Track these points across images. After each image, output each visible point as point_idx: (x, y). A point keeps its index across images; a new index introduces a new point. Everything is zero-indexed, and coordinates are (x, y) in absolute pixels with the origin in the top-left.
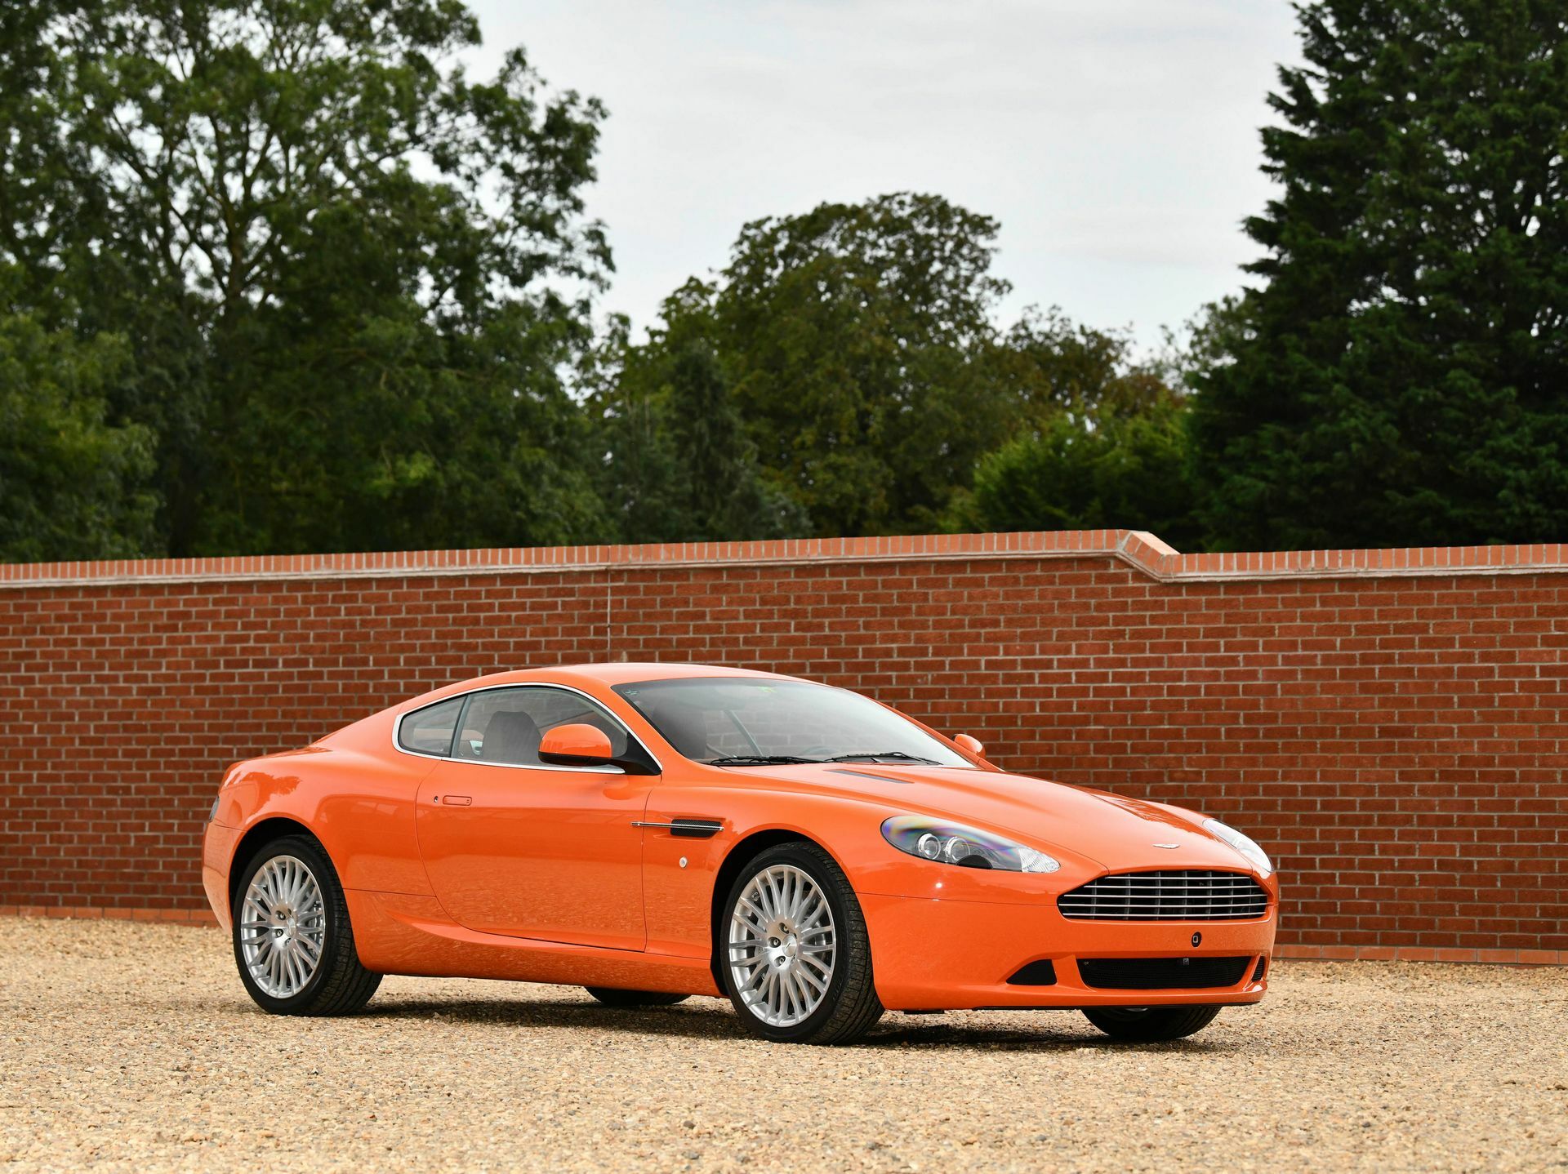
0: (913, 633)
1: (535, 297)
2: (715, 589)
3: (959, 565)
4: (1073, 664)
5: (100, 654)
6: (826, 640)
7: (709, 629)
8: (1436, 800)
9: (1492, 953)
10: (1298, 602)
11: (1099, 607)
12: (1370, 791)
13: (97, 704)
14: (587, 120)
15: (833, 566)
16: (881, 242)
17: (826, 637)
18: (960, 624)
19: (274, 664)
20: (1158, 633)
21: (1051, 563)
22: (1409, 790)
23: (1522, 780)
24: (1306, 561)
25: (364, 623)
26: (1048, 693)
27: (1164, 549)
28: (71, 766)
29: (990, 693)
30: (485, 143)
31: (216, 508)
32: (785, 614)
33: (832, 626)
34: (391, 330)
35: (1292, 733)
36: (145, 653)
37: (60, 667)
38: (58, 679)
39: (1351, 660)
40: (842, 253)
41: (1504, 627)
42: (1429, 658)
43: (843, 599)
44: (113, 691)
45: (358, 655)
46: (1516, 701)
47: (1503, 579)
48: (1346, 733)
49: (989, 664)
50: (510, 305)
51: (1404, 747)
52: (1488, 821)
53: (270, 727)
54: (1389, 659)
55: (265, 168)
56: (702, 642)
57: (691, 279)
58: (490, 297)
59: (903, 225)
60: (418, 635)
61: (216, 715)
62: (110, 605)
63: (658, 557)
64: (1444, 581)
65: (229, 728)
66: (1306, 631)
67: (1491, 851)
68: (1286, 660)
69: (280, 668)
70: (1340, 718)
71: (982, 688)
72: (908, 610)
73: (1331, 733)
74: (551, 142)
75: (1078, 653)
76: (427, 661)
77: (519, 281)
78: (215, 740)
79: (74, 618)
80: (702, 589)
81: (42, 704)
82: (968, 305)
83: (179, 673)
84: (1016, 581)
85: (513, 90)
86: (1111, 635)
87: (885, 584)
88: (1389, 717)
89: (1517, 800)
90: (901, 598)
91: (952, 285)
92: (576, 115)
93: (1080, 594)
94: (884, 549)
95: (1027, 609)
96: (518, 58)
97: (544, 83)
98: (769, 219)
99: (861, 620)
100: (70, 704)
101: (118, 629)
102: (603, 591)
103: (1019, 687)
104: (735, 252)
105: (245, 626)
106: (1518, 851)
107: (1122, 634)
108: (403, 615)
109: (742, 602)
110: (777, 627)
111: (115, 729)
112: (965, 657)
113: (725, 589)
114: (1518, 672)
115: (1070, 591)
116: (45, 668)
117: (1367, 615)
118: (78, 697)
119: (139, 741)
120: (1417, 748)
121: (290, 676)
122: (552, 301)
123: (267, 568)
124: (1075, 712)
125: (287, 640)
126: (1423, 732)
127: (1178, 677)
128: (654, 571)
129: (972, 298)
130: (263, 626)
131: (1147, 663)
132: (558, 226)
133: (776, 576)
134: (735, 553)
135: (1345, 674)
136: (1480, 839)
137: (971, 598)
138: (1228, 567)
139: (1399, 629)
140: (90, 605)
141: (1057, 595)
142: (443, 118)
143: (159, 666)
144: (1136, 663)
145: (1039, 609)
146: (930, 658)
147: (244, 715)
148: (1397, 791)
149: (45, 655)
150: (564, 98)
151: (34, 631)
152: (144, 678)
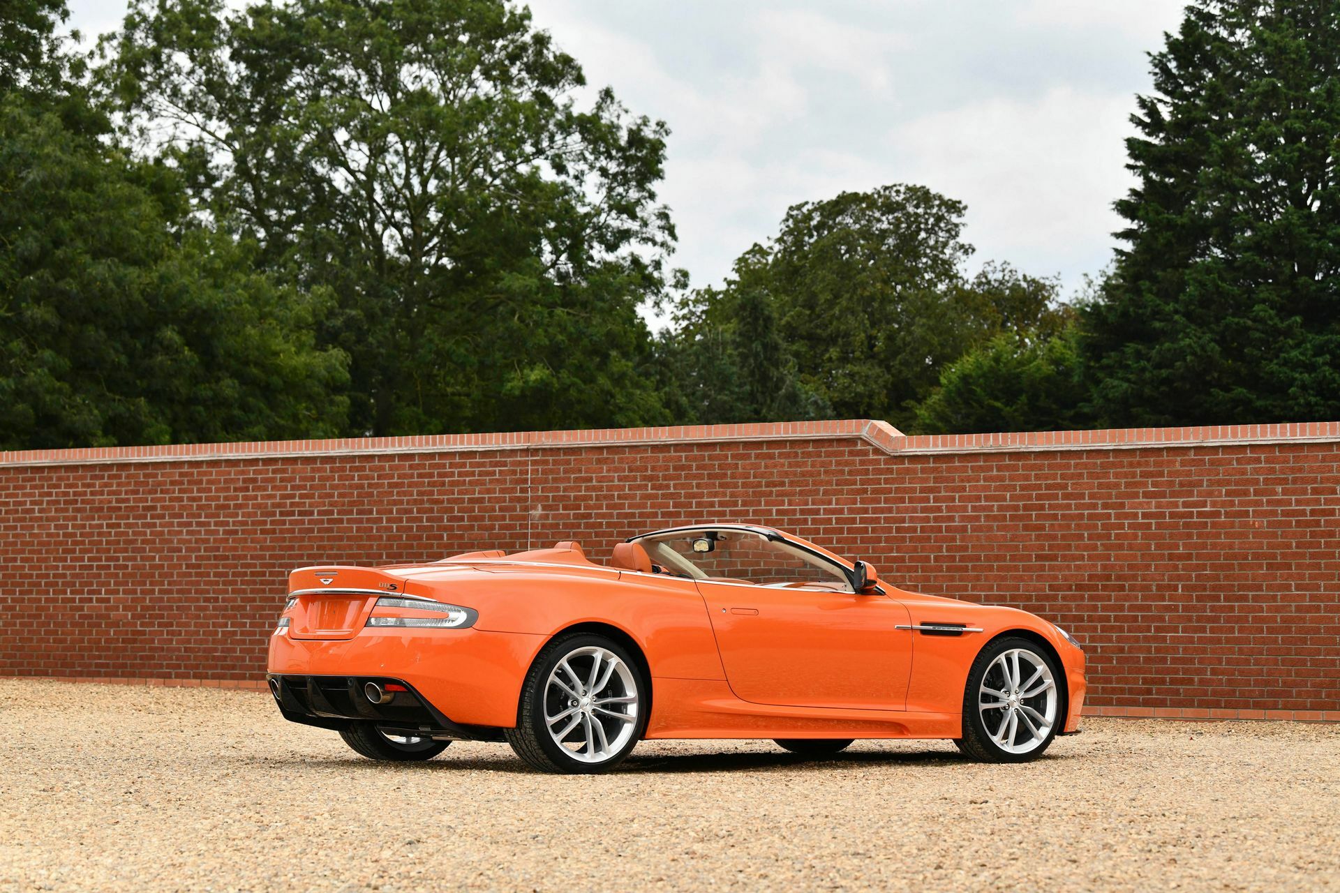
0: (728, 491)
1: (624, 259)
2: (599, 461)
3: (758, 444)
4: (833, 512)
6: (672, 496)
7: (594, 489)
9: (1110, 710)
10: (981, 469)
12: (1029, 598)
14: (656, 137)
15: (676, 446)
16: (884, 218)
17: (671, 494)
18: (759, 484)
19: (312, 513)
20: (890, 491)
21: (818, 442)
23: (1130, 591)
24: (987, 440)
25: (370, 486)
27: (894, 433)
30: (587, 154)
32: (644, 478)
33: (675, 486)
34: (521, 281)
35: (978, 559)
36: (228, 507)
37: (173, 516)
38: (172, 524)
39: (1016, 508)
40: (857, 227)
41: (1118, 486)
42: (1069, 507)
43: (682, 468)
44: (207, 532)
45: (366, 507)
46: (1126, 537)
47: (1117, 452)
48: (1013, 558)
49: (779, 512)
50: (606, 264)
51: (1052, 568)
52: (1107, 619)
54: (1042, 507)
55: (436, 172)
56: (590, 498)
57: (755, 246)
58: (592, 259)
59: (899, 207)
60: (405, 494)
61: (274, 549)
62: (205, 473)
63: (561, 440)
64: (1078, 454)
66: (987, 488)
67: (1109, 640)
68: (974, 509)
69: (316, 517)
70: (1009, 548)
72: (725, 475)
73: (1003, 558)
74: (633, 152)
75: (836, 504)
76: (412, 511)
77: (611, 248)
78: (273, 566)
80: (590, 461)
83: (250, 520)
84: (796, 455)
85: (606, 117)
86: (858, 492)
87: (710, 458)
88: (1042, 548)
89: (1127, 604)
90: (720, 467)
92: (648, 133)
93: (838, 463)
94: (709, 434)
95: (803, 474)
96: (608, 94)
97: (626, 111)
99: (694, 482)
101: (210, 490)
102: (526, 463)
105: (293, 488)
106: (1127, 640)
107: (865, 491)
108: (396, 480)
109: (616, 470)
110: (639, 487)
111: (208, 558)
112: (763, 507)
113: (605, 461)
114: (1126, 516)
115: (831, 462)
117: (1027, 478)
120: (1060, 568)
121: (322, 522)
122: (635, 261)
123: (307, 449)
125: (320, 497)
126: (1064, 558)
127: (903, 520)
128: (559, 449)
130: (304, 488)
131: (882, 511)
132: (638, 210)
133: (639, 452)
134: (612, 437)
135: (1013, 518)
136: (1102, 631)
137: (766, 467)
138: (935, 445)
139: (1048, 487)
141: (823, 464)
143: (237, 516)
144: (875, 511)
145: (811, 474)
146: (739, 508)
150: (640, 121)
152: (227, 524)
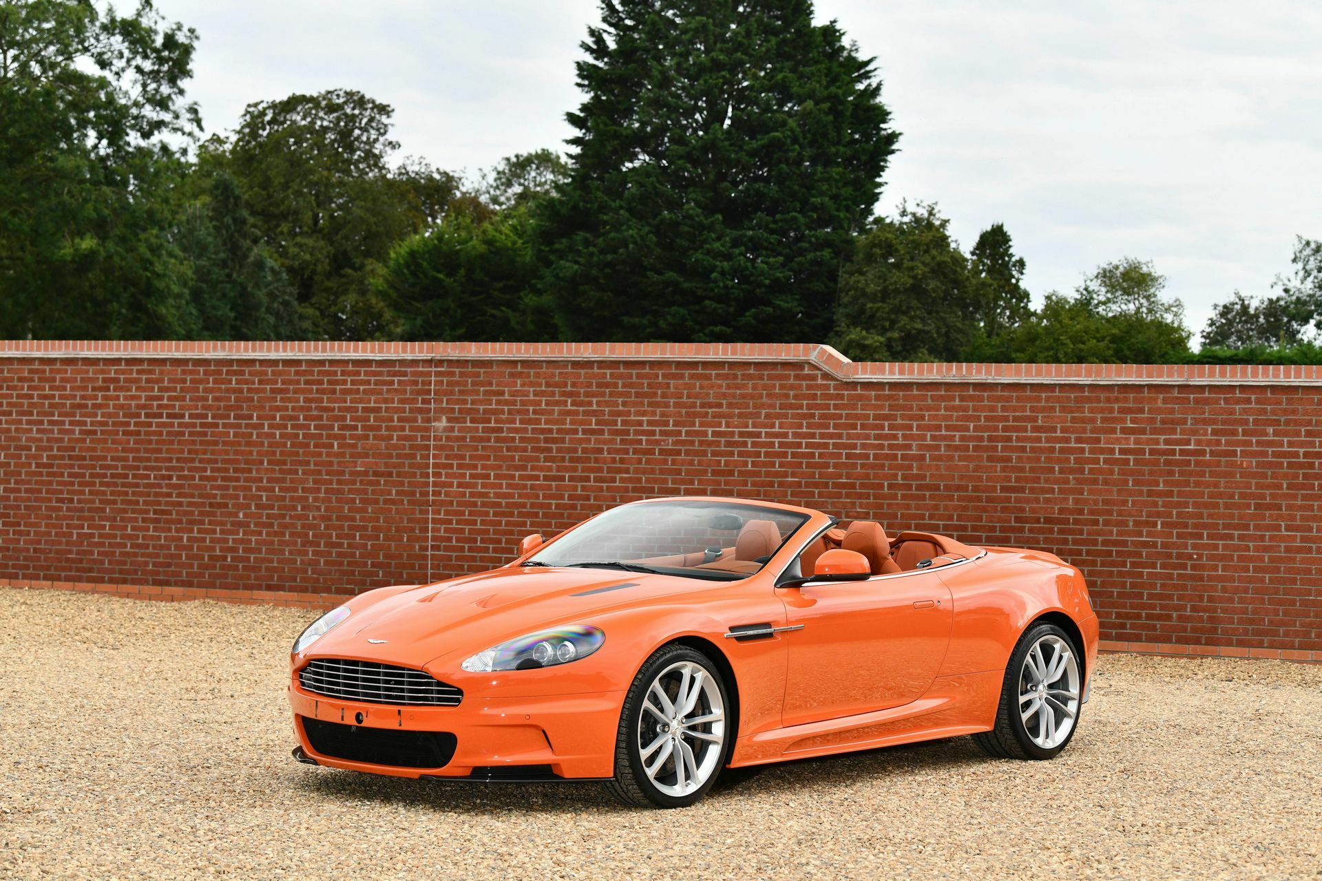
0: (658, 410)
2: (512, 375)
3: (693, 365)
4: (776, 435)
6: (594, 413)
7: (507, 403)
8: (1041, 537)
10: (942, 399)
12: (993, 529)
15: (600, 363)
17: (594, 411)
18: (693, 405)
19: (182, 416)
20: (840, 417)
21: (760, 365)
22: (1021, 530)
23: (1104, 525)
25: (250, 390)
26: (757, 455)
27: (842, 358)
29: (714, 454)
32: (564, 394)
33: (598, 403)
35: (937, 488)
39: (981, 439)
41: (1093, 420)
42: (1038, 440)
43: (607, 385)
44: (61, 431)
45: (245, 412)
46: (1101, 472)
47: (1094, 387)
48: (976, 489)
49: (714, 434)
51: (1018, 500)
53: (179, 460)
54: (1009, 439)
56: (502, 412)
60: (290, 400)
61: (138, 451)
63: (470, 351)
66: (949, 418)
68: (934, 438)
69: (187, 420)
70: (972, 479)
71: (709, 450)
72: (655, 394)
73: (965, 489)
75: (780, 428)
76: (296, 418)
79: (32, 380)
80: (502, 375)
83: (110, 421)
84: (735, 376)
86: (804, 416)
87: (638, 376)
88: (1008, 479)
89: (1100, 538)
90: (649, 385)
93: (782, 387)
94: (638, 352)
95: (743, 396)
99: (620, 400)
102: (429, 374)
103: (736, 450)
105: (161, 390)
107: (813, 416)
108: (279, 386)
109: (532, 384)
110: (557, 403)
112: (697, 428)
113: (520, 375)
114: (1102, 450)
115: (775, 385)
117: (993, 409)
120: (1028, 501)
121: (194, 425)
124: (777, 468)
125: (192, 400)
126: (1033, 490)
127: (854, 447)
128: (467, 361)
130: (174, 390)
131: (831, 436)
133: (557, 368)
134: (527, 351)
135: (976, 448)
137: (701, 387)
138: (892, 373)
139: (1016, 419)
141: (765, 387)
144: (822, 436)
145: (752, 397)
146: (671, 428)
147: (159, 451)
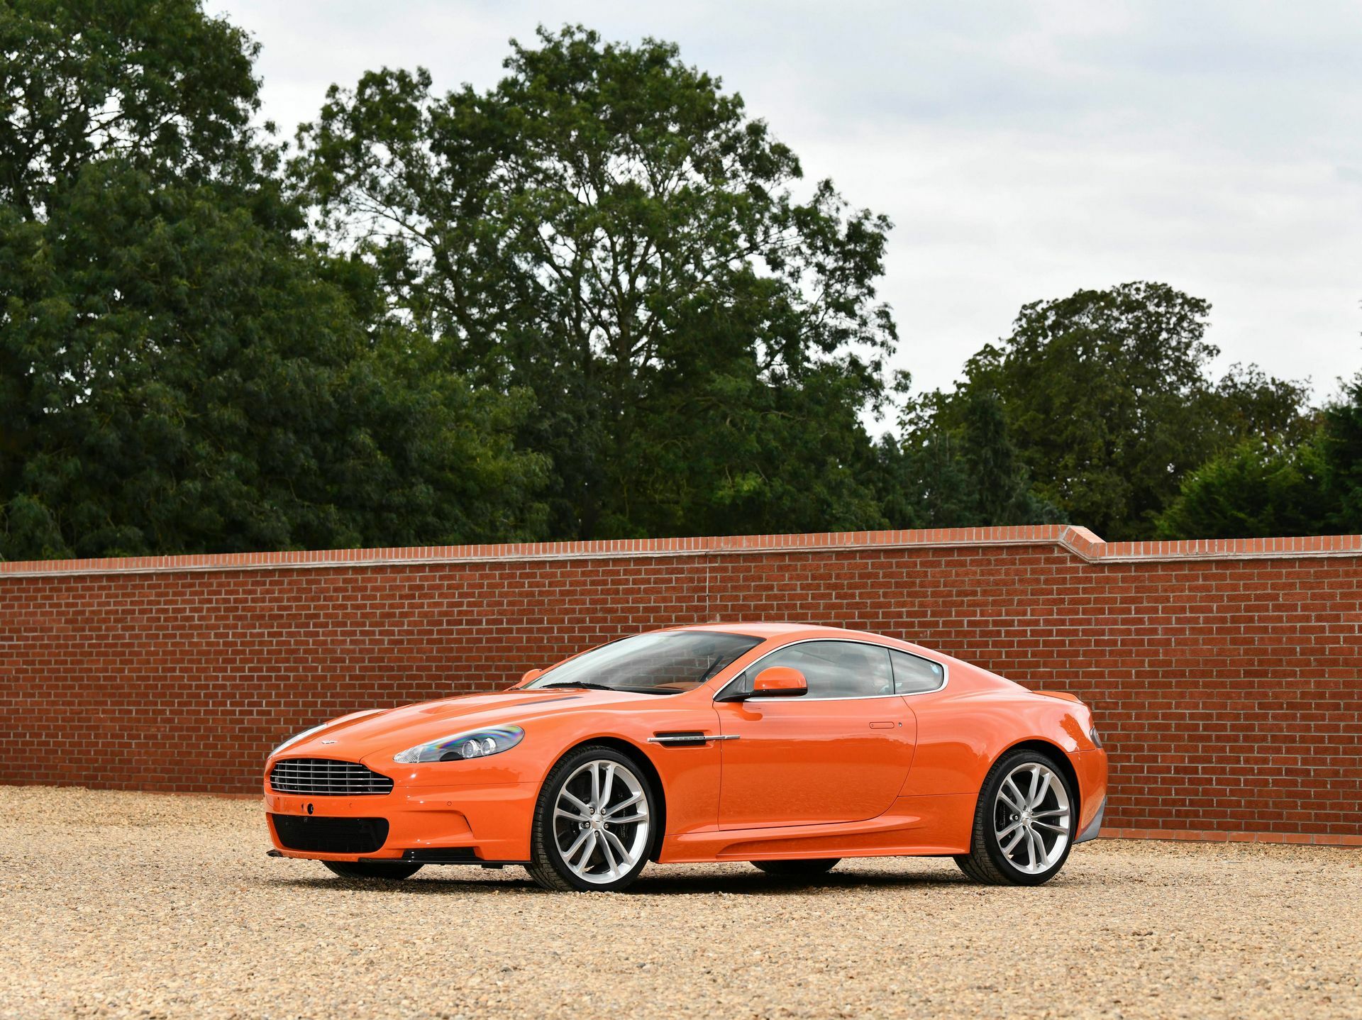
0: (917, 601)
1: (842, 359)
2: (780, 568)
3: (949, 551)
4: (1028, 623)
5: (363, 615)
6: (857, 605)
7: (775, 597)
8: (1284, 724)
9: (1324, 837)
10: (1186, 578)
11: (1047, 581)
12: (1237, 717)
13: (361, 651)
14: (877, 231)
15: (862, 552)
16: (1123, 318)
17: (857, 603)
18: (950, 594)
19: (480, 622)
20: (1088, 601)
21: (1012, 549)
22: (1265, 717)
23: (1345, 709)
24: (1192, 547)
25: (541, 593)
26: (1011, 644)
27: (1094, 539)
28: (343, 695)
30: (804, 248)
31: (609, 512)
32: (828, 587)
33: (861, 596)
34: (733, 383)
35: (1183, 674)
36: (393, 615)
37: (336, 624)
38: (335, 633)
39: (1223, 620)
40: (1095, 326)
41: (1332, 596)
42: (1280, 619)
43: (869, 576)
44: (371, 642)
45: (537, 616)
46: (1341, 651)
47: (1332, 560)
48: (1220, 674)
49: (971, 623)
50: (824, 365)
51: (1261, 685)
52: (1321, 740)
53: (477, 668)
54: (1251, 619)
55: (645, 268)
56: (772, 607)
57: (987, 346)
58: (808, 360)
59: (1141, 305)
60: (577, 602)
61: (440, 659)
62: (369, 580)
63: (741, 545)
64: (1290, 562)
65: (449, 668)
66: (1191, 599)
67: (1323, 762)
68: (1179, 620)
69: (484, 626)
70: (1216, 663)
71: (965, 640)
72: (913, 584)
73: (1210, 674)
74: (852, 246)
75: (1032, 615)
76: (583, 621)
77: (829, 348)
78: (440, 677)
79: (346, 590)
80: (771, 568)
81: (325, 651)
82: (1187, 364)
83: (416, 629)
84: (989, 562)
85: (825, 210)
86: (1054, 602)
87: (898, 565)
88: (1251, 663)
89: (1342, 724)
90: (909, 575)
91: (1175, 349)
92: (869, 227)
93: (1033, 572)
94: (897, 539)
95: (996, 583)
96: (827, 186)
97: (846, 204)
98: (1041, 301)
99: (881, 591)
100: (343, 651)
101: (375, 598)
102: (703, 570)
103: (991, 640)
104: (1016, 326)
105: (461, 595)
106: (1343, 762)
107: (1062, 601)
108: (567, 588)
109: (799, 578)
110: (823, 596)
111: (373, 669)
112: (953, 618)
113: (787, 568)
114: (1342, 629)
115: (1026, 570)
116: (326, 625)
117: (1235, 588)
118: (348, 646)
119: (389, 678)
120: (1270, 685)
121: (490, 631)
122: (854, 362)
123: (475, 554)
124: (1030, 658)
125: (488, 605)
126: (1275, 674)
127: (1102, 633)
128: (739, 555)
129: (1190, 359)
130: (472, 595)
131: (1080, 622)
132: (856, 307)
133: (823, 559)
134: (794, 543)
135: (1219, 630)
136: (1316, 753)
137: (957, 575)
138: (1137, 552)
139: (1258, 598)
140: (356, 580)
141: (1017, 572)
142: (774, 231)
143: (403, 624)
144: (1072, 622)
145: (1005, 583)
146: (929, 619)
147: (459, 659)
148: (1256, 717)
149: (326, 616)
150: (861, 215)
151: (319, 599)
152: (392, 633)
